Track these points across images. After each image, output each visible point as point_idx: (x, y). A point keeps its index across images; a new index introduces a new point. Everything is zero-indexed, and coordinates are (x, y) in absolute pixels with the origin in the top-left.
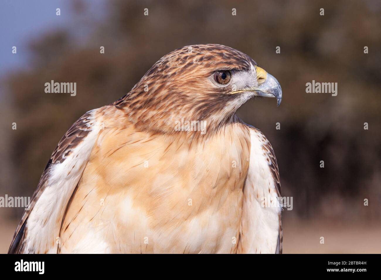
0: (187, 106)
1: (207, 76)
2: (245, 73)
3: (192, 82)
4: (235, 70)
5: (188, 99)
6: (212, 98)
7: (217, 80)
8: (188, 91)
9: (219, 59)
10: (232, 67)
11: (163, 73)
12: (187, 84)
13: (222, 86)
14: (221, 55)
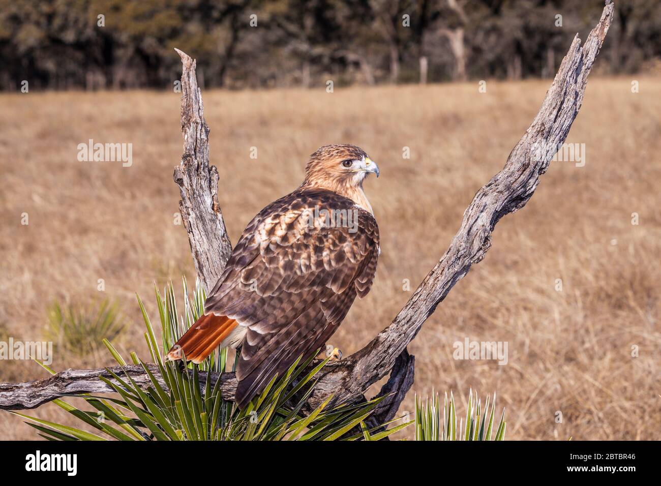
0: (331, 179)
1: (340, 163)
2: (359, 161)
3: (332, 167)
4: (354, 160)
5: (331, 175)
6: (344, 175)
7: (344, 165)
8: (331, 171)
9: (347, 153)
10: (352, 158)
11: (319, 157)
12: (330, 167)
13: (347, 168)
14: (349, 150)
